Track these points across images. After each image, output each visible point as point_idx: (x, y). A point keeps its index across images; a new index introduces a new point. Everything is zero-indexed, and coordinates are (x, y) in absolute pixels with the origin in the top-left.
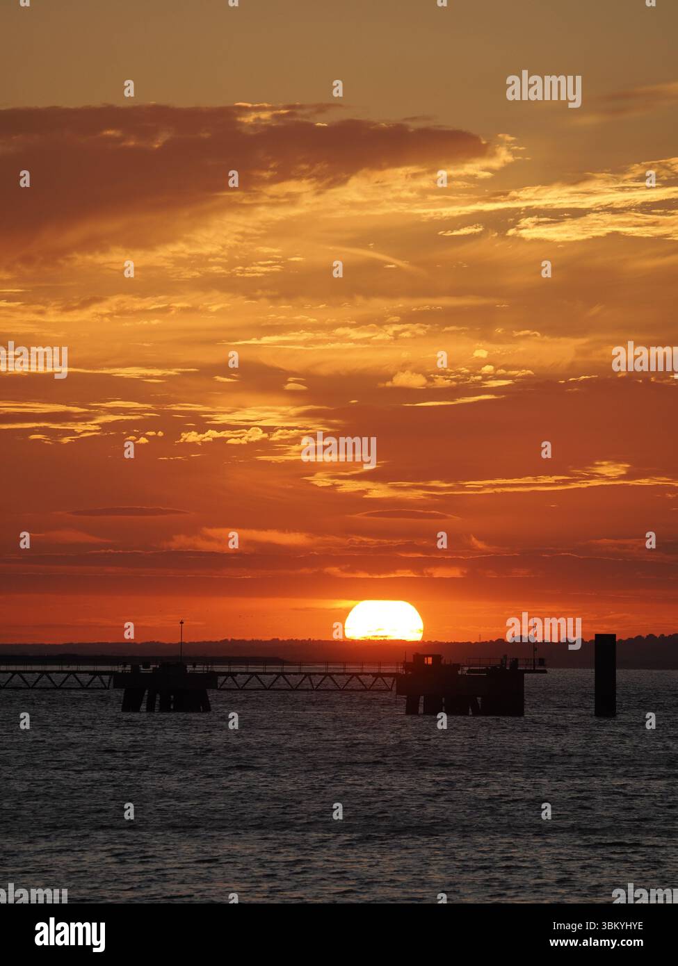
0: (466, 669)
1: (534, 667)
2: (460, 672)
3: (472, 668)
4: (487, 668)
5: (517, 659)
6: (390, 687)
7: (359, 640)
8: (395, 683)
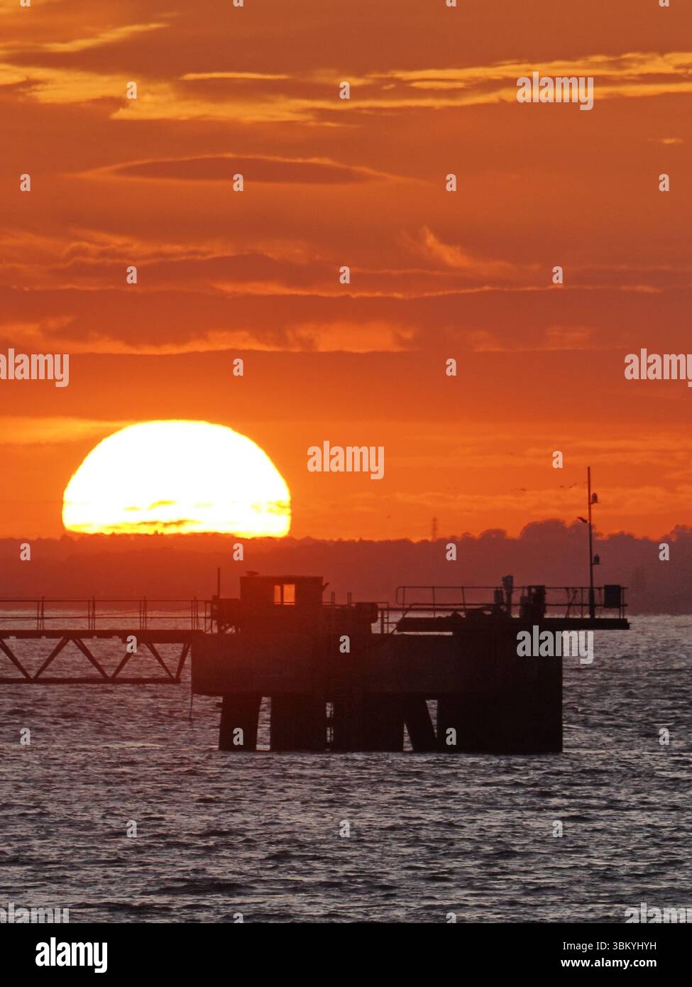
0: (396, 617)
1: (592, 613)
2: (376, 628)
3: (411, 615)
4: (455, 616)
5: (541, 590)
6: (174, 675)
7: (98, 537)
8: (188, 661)
